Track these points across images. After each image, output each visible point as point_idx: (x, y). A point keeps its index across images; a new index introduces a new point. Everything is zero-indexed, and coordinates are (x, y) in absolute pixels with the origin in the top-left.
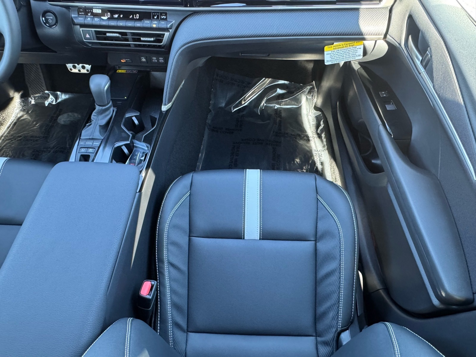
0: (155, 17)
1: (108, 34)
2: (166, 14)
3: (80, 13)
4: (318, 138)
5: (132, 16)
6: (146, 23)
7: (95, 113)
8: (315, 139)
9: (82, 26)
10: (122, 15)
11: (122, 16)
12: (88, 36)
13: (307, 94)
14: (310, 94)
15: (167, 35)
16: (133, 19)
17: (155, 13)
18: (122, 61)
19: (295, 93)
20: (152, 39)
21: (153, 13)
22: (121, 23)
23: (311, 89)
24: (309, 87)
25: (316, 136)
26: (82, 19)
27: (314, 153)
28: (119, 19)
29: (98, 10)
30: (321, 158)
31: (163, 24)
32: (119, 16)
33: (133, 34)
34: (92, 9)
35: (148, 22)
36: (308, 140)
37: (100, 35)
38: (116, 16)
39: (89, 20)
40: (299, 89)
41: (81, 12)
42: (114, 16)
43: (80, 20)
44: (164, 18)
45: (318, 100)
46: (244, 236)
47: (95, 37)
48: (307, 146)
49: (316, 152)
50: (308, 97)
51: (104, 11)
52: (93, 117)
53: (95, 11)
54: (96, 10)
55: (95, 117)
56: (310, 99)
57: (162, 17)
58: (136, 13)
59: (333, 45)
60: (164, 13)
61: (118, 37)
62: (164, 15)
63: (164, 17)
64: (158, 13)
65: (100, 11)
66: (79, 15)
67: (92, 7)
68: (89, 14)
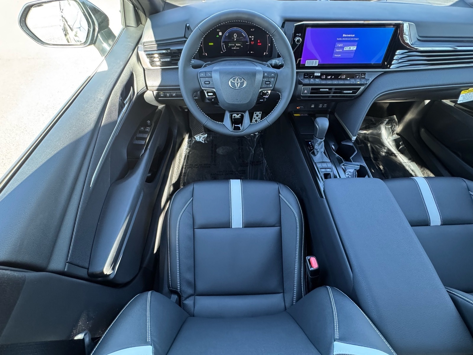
0: (357, 77)
1: (321, 90)
2: (365, 74)
3: (305, 77)
4: (401, 154)
5: (340, 76)
6: (353, 81)
7: (317, 144)
8: (400, 154)
9: (305, 85)
11: (333, 77)
12: (306, 92)
13: (385, 125)
14: (388, 125)
15: (362, 88)
16: (341, 79)
17: (357, 74)
18: (297, 108)
19: (377, 125)
20: (351, 92)
21: (356, 74)
22: (335, 82)
23: (389, 121)
24: (387, 120)
25: (398, 153)
27: (404, 164)
28: (331, 79)
30: (411, 167)
31: (363, 82)
32: (331, 77)
33: (336, 89)
34: (313, 73)
35: (353, 80)
36: (396, 156)
37: (315, 91)
38: (329, 77)
39: (312, 81)
40: (379, 122)
41: (306, 76)
42: (328, 77)
43: (306, 81)
45: (399, 129)
46: (430, 224)
47: (310, 93)
48: (397, 160)
49: (405, 164)
50: (387, 127)
51: (322, 74)
52: (316, 147)
53: (316, 74)
55: (317, 147)
56: (389, 128)
57: (362, 77)
58: (343, 75)
59: (468, 90)
60: (363, 74)
61: (327, 91)
62: (363, 75)
63: (363, 76)
64: (360, 74)
65: (319, 74)
66: (304, 77)
67: (314, 72)
68: (311, 77)
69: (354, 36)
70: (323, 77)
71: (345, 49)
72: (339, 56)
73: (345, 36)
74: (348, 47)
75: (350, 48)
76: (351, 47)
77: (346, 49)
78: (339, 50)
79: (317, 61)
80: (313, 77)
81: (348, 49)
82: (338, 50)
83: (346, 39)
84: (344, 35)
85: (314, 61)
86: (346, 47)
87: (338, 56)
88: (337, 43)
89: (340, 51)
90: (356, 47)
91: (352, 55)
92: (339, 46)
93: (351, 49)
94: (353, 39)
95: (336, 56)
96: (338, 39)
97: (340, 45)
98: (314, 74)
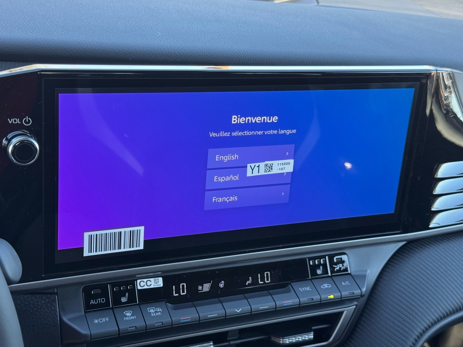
0: (319, 272)
3: (92, 302)
5: (250, 278)
10: (223, 282)
11: (222, 285)
17: (314, 259)
21: (309, 260)
26: (104, 320)
29: (152, 279)
32: (214, 287)
34: (132, 280)
35: (308, 289)
38: (206, 287)
41: (95, 297)
42: (200, 288)
43: (101, 324)
44: (340, 268)
51: (171, 280)
53: (142, 284)
54: (145, 280)
57: (337, 268)
58: (261, 268)
62: (338, 263)
63: (341, 265)
64: (324, 257)
65: (159, 283)
66: (89, 308)
67: (134, 276)
68: (124, 300)
69: (275, 119)
70: (178, 291)
71: (249, 174)
72: (232, 199)
73: (242, 120)
74: (262, 165)
75: (271, 167)
76: (275, 163)
77: (256, 173)
78: (228, 179)
79: (139, 232)
80: (132, 299)
81: (262, 172)
82: (221, 180)
83: (247, 133)
84: (235, 120)
85: (122, 230)
86: (253, 165)
87: (226, 199)
88: (211, 151)
89: (231, 181)
90: (292, 161)
91: (284, 193)
92: (222, 161)
93: (276, 170)
94: (275, 132)
95: (220, 200)
96: (213, 135)
97: (226, 159)
98: (133, 283)
